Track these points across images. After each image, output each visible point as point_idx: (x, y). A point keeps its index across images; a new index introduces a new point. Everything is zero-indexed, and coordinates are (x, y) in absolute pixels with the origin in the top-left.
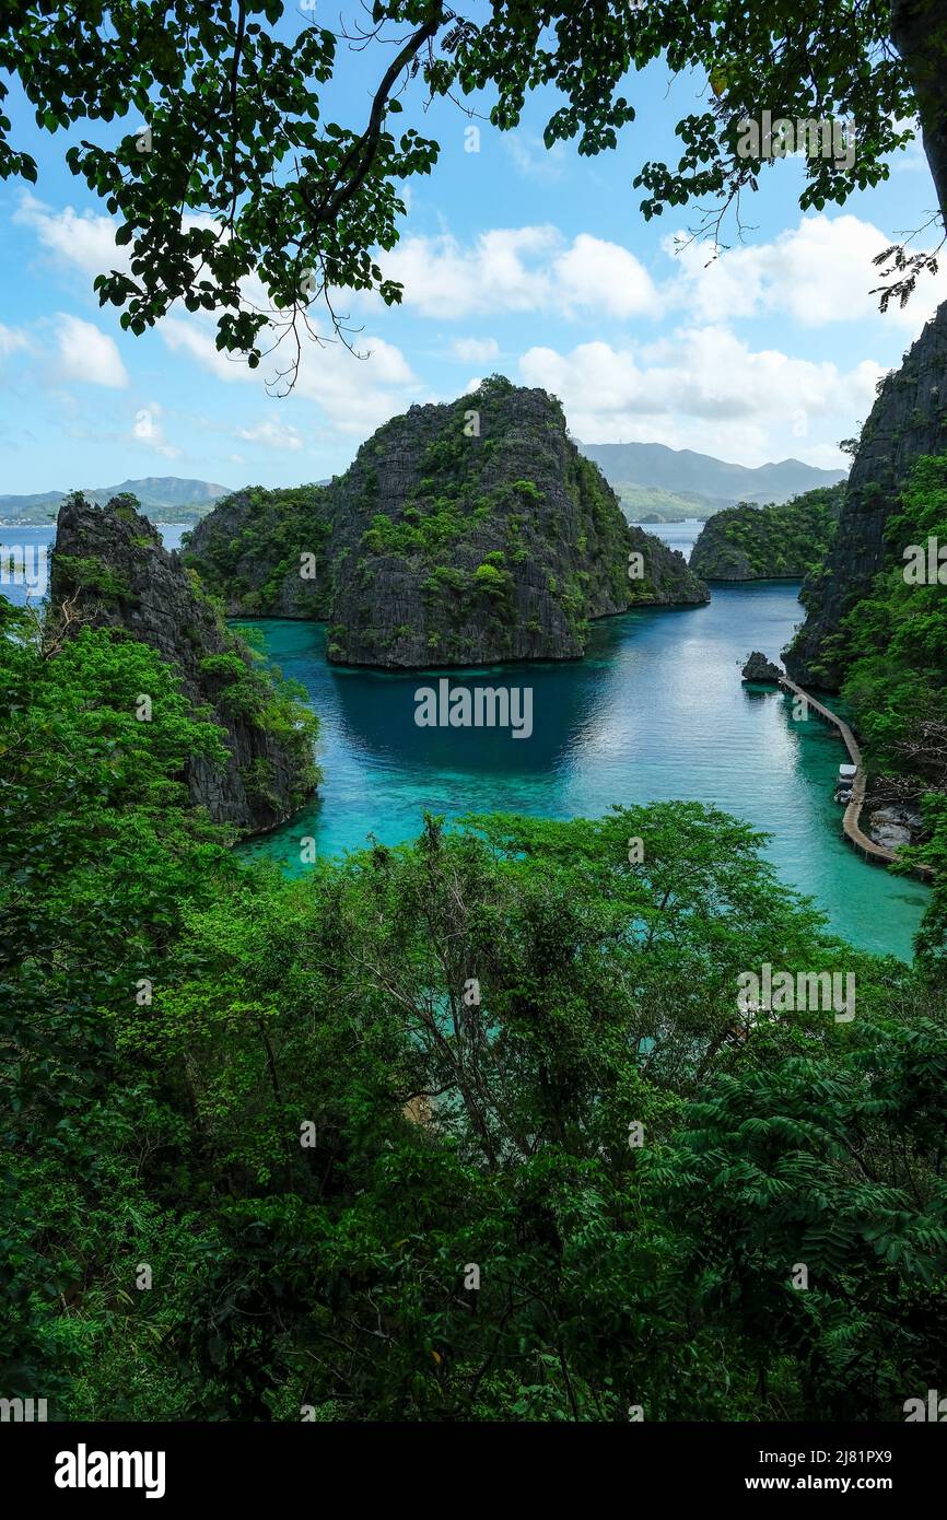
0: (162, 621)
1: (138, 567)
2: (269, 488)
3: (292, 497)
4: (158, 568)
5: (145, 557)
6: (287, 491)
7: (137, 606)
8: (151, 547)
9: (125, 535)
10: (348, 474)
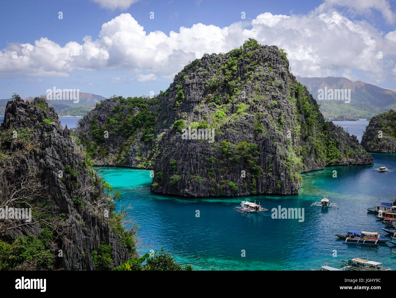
0: (56, 164)
1: (46, 134)
2: (125, 97)
3: (137, 102)
4: (56, 135)
5: (50, 129)
6: (136, 98)
7: (43, 156)
8: (54, 123)
9: (41, 117)
10: (168, 90)
